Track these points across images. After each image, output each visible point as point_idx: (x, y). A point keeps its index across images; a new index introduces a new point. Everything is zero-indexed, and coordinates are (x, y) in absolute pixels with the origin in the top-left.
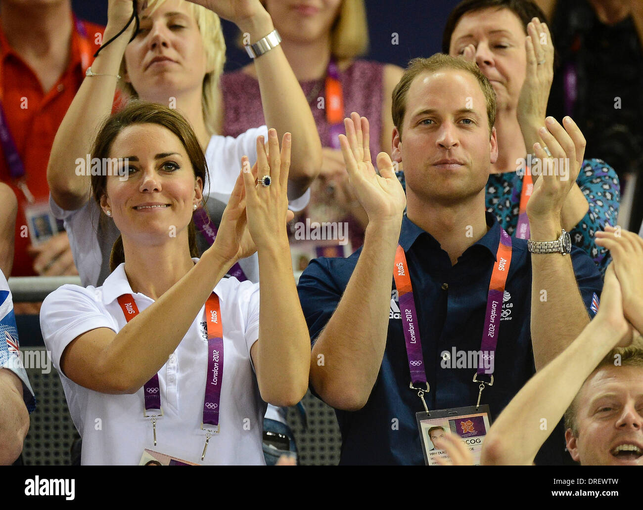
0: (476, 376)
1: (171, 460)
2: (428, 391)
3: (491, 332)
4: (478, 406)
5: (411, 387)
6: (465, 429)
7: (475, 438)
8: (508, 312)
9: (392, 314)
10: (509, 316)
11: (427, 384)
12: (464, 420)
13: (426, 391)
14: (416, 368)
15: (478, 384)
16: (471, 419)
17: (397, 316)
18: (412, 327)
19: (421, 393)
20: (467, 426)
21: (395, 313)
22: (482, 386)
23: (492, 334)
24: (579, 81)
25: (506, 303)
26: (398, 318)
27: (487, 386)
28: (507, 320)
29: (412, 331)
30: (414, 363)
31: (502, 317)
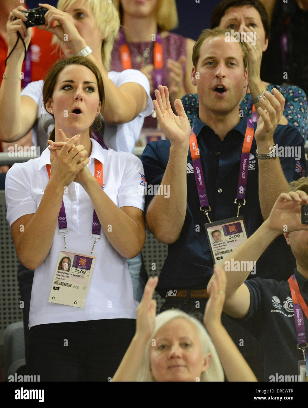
0: (236, 200)
1: (75, 255)
2: (210, 210)
3: (244, 176)
4: (237, 217)
5: (201, 209)
6: (231, 230)
7: (237, 234)
8: (253, 165)
9: (189, 171)
10: (253, 168)
11: (209, 207)
12: (231, 225)
13: (209, 211)
14: (202, 199)
15: (237, 204)
16: (234, 224)
17: (192, 172)
18: (200, 176)
19: (206, 213)
20: (232, 229)
21: (191, 170)
22: (239, 206)
23: (244, 177)
24: (289, 41)
25: (252, 160)
26: (193, 172)
27: (242, 205)
28: (252, 170)
29: (200, 179)
30: (201, 196)
31: (250, 168)
